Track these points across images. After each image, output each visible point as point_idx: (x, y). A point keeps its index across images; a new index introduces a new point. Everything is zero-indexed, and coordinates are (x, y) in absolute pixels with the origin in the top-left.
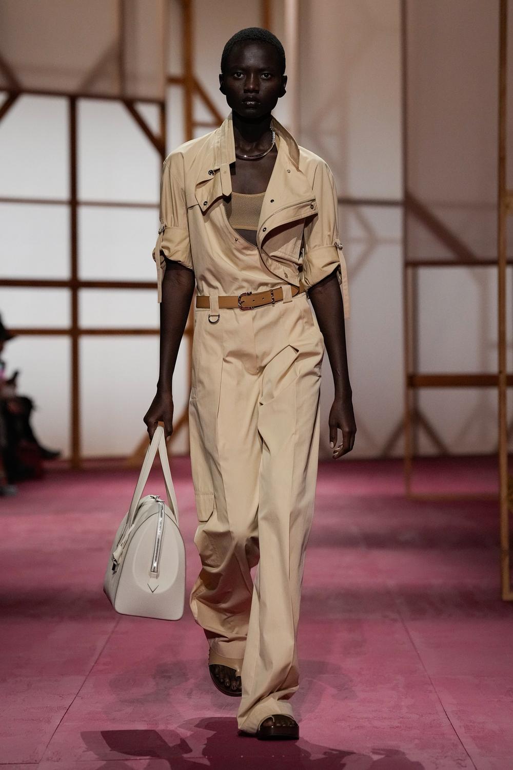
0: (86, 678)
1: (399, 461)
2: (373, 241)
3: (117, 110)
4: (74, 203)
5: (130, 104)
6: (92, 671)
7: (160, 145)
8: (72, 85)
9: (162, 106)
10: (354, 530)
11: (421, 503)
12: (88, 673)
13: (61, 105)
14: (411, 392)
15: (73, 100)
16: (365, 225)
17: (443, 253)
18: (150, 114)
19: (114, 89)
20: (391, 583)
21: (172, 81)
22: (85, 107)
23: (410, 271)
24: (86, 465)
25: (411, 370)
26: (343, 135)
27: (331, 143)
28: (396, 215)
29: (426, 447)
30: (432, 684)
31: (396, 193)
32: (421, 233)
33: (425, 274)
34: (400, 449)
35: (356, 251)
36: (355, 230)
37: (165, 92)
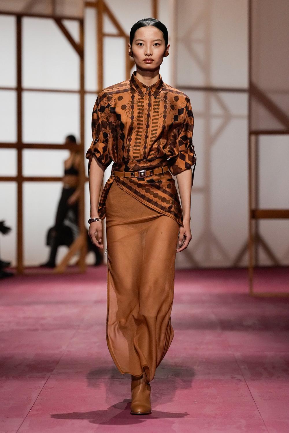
0: (24, 420)
1: (245, 270)
2: (228, 117)
3: (50, 25)
4: (19, 89)
5: (59, 21)
6: (28, 414)
7: (80, 50)
8: (18, 7)
9: (82, 22)
10: (213, 317)
11: (260, 299)
13: (11, 21)
14: (253, 222)
15: (19, 17)
17: (277, 125)
18: (73, 27)
19: (48, 10)
20: (238, 354)
21: (88, 4)
22: (27, 22)
23: (253, 138)
24: (27, 272)
25: (253, 207)
26: (207, 42)
27: (199, 49)
28: (244, 98)
29: (264, 260)
30: (265, 425)
31: (245, 84)
32: (261, 112)
33: (264, 139)
34: (246, 262)
35: (216, 123)
36: (216, 109)
37: (83, 12)
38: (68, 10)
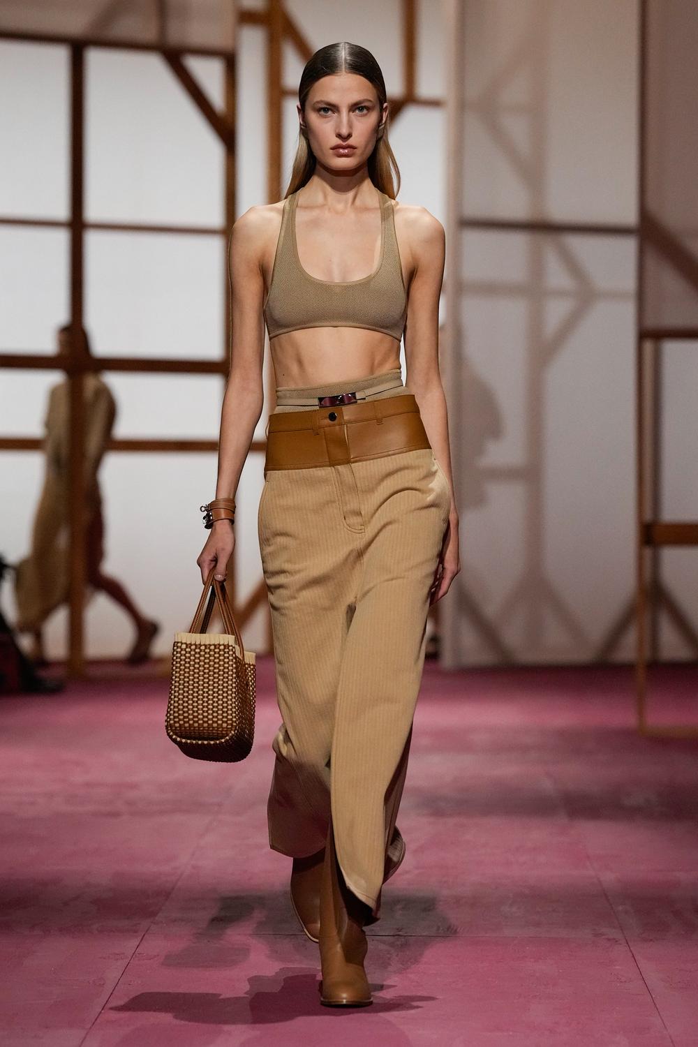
0: (87, 1034)
2: (586, 296)
3: (154, 67)
4: (77, 225)
5: (175, 58)
6: (97, 1021)
7: (225, 129)
8: (76, 24)
9: (230, 62)
10: (547, 786)
11: (662, 742)
12: (90, 1025)
13: (59, 57)
14: (648, 552)
15: (78, 49)
16: (573, 267)
18: (209, 74)
19: (148, 33)
20: (609, 877)
21: (247, 18)
22: (96, 59)
23: (648, 346)
24: (93, 672)
25: (648, 516)
26: (537, 112)
27: (517, 128)
28: (628, 247)
29: (672, 646)
31: (628, 215)
32: (669, 282)
33: (673, 350)
34: (628, 650)
35: (556, 311)
36: (557, 276)
37: (235, 38)
38: (198, 31)
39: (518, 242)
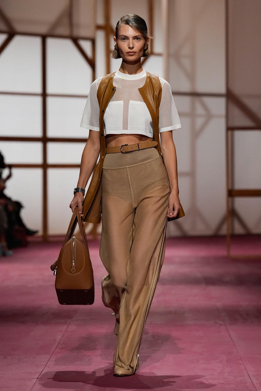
0: (51, 356)
1: (223, 237)
2: (209, 116)
3: (69, 44)
4: (44, 95)
5: (75, 41)
6: (54, 352)
7: (92, 63)
8: (44, 30)
9: (93, 42)
10: (199, 275)
11: (235, 260)
12: (52, 353)
13: (38, 41)
14: (230, 199)
15: (44, 38)
16: (205, 107)
17: (248, 123)
18: (86, 46)
19: (67, 32)
20: (219, 304)
21: (99, 27)
22: (50, 42)
23: (230, 133)
24: (51, 239)
25: (230, 187)
26: (193, 57)
27: (186, 62)
28: (222, 102)
29: (238, 229)
30: (241, 360)
31: (222, 90)
33: (238, 135)
34: (224, 231)
36: (200, 110)
37: (95, 34)
38: (83, 32)
39: (187, 100)
